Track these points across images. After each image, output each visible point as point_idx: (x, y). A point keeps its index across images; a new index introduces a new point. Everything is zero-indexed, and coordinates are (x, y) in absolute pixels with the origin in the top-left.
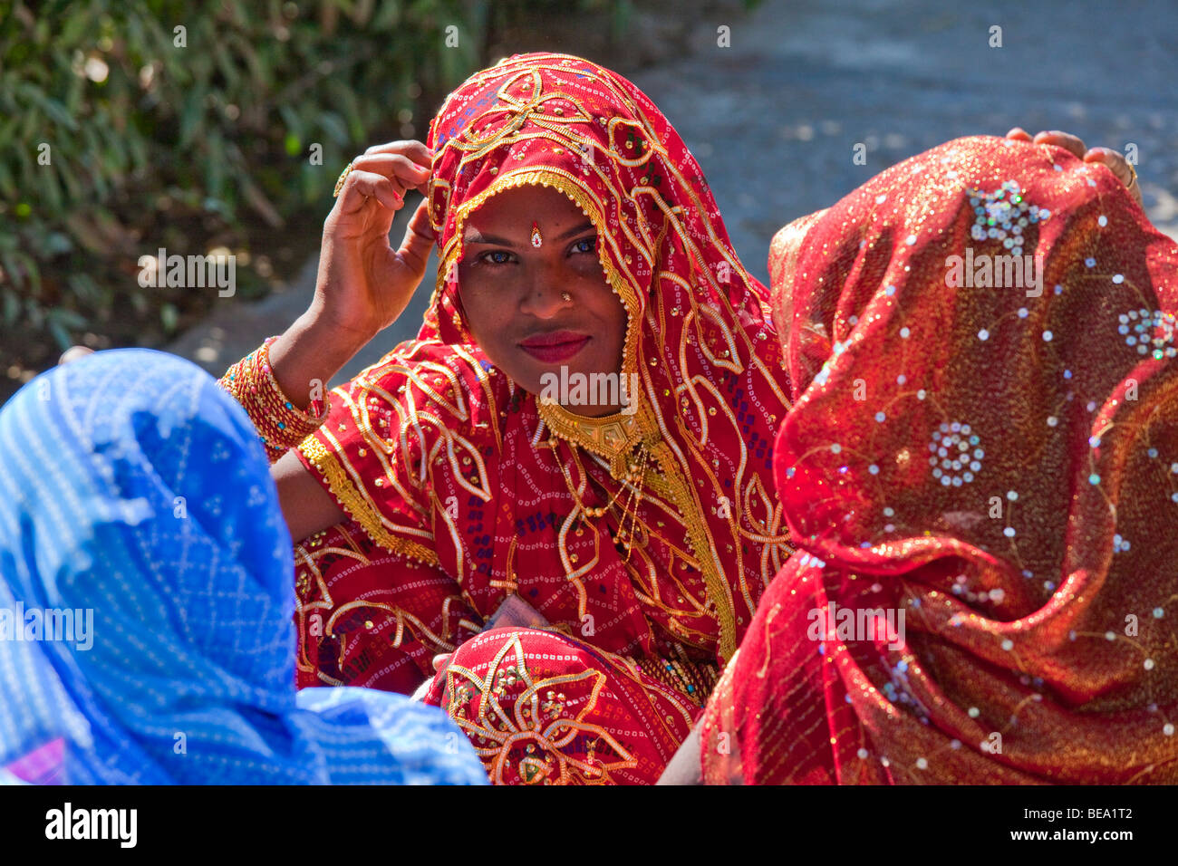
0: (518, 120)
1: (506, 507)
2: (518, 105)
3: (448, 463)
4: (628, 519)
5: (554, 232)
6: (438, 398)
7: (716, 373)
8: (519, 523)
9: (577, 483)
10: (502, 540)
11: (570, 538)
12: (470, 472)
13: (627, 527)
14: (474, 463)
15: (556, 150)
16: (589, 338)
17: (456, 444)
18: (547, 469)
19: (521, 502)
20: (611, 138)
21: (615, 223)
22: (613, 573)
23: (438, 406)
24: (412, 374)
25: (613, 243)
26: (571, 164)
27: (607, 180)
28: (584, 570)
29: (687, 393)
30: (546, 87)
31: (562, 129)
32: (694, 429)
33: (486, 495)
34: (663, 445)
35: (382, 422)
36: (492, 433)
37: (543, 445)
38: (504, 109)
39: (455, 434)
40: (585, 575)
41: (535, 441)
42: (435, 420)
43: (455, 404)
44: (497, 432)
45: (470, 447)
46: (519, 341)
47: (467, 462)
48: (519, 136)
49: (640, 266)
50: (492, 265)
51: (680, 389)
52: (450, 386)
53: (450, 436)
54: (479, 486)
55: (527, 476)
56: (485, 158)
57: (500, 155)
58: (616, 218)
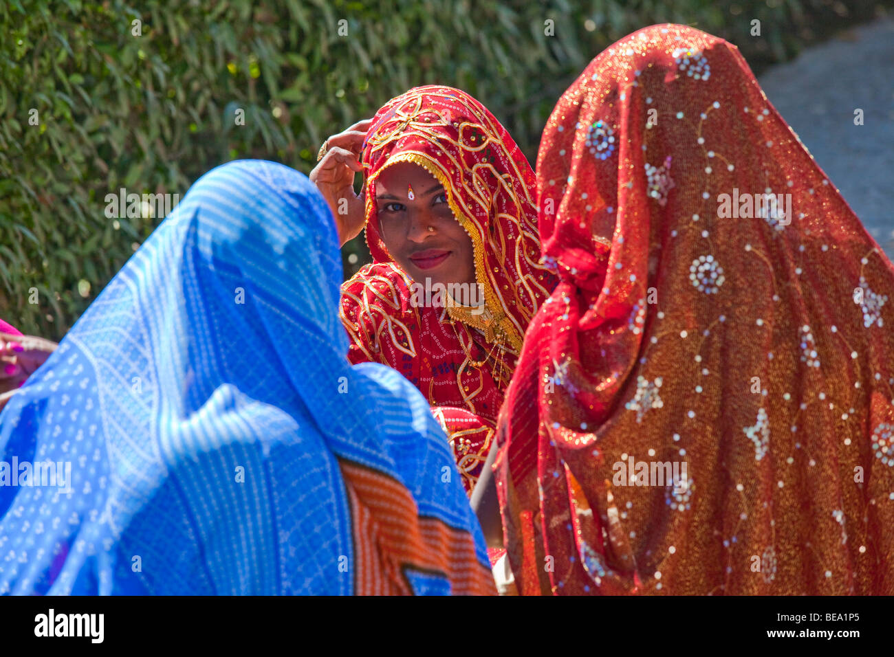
0: (404, 125)
1: (425, 360)
2: (404, 117)
3: (389, 335)
4: (498, 365)
5: (421, 190)
6: (382, 297)
7: (536, 273)
8: (434, 369)
9: (466, 343)
10: (424, 380)
11: (464, 376)
12: (402, 339)
13: (498, 369)
14: (404, 334)
15: (421, 142)
16: (450, 253)
17: (393, 323)
18: (449, 336)
19: (434, 357)
20: (461, 135)
21: (459, 184)
22: (491, 394)
23: (382, 302)
24: (367, 283)
25: (459, 196)
26: (429, 149)
27: (453, 159)
28: (473, 395)
29: (522, 285)
30: (423, 106)
31: (427, 130)
32: (528, 306)
33: (413, 353)
34: (507, 319)
35: (351, 313)
36: (415, 317)
37: (446, 322)
38: (396, 119)
39: (393, 319)
40: (474, 398)
41: (441, 319)
42: (380, 310)
43: (392, 300)
44: (418, 315)
45: (401, 325)
46: (409, 256)
47: (400, 333)
48: (402, 135)
49: (478, 210)
50: (392, 212)
51: (518, 282)
52: (389, 290)
53: (388, 319)
54: (408, 348)
55: (437, 341)
56: (383, 148)
57: (391, 146)
58: (460, 181)
